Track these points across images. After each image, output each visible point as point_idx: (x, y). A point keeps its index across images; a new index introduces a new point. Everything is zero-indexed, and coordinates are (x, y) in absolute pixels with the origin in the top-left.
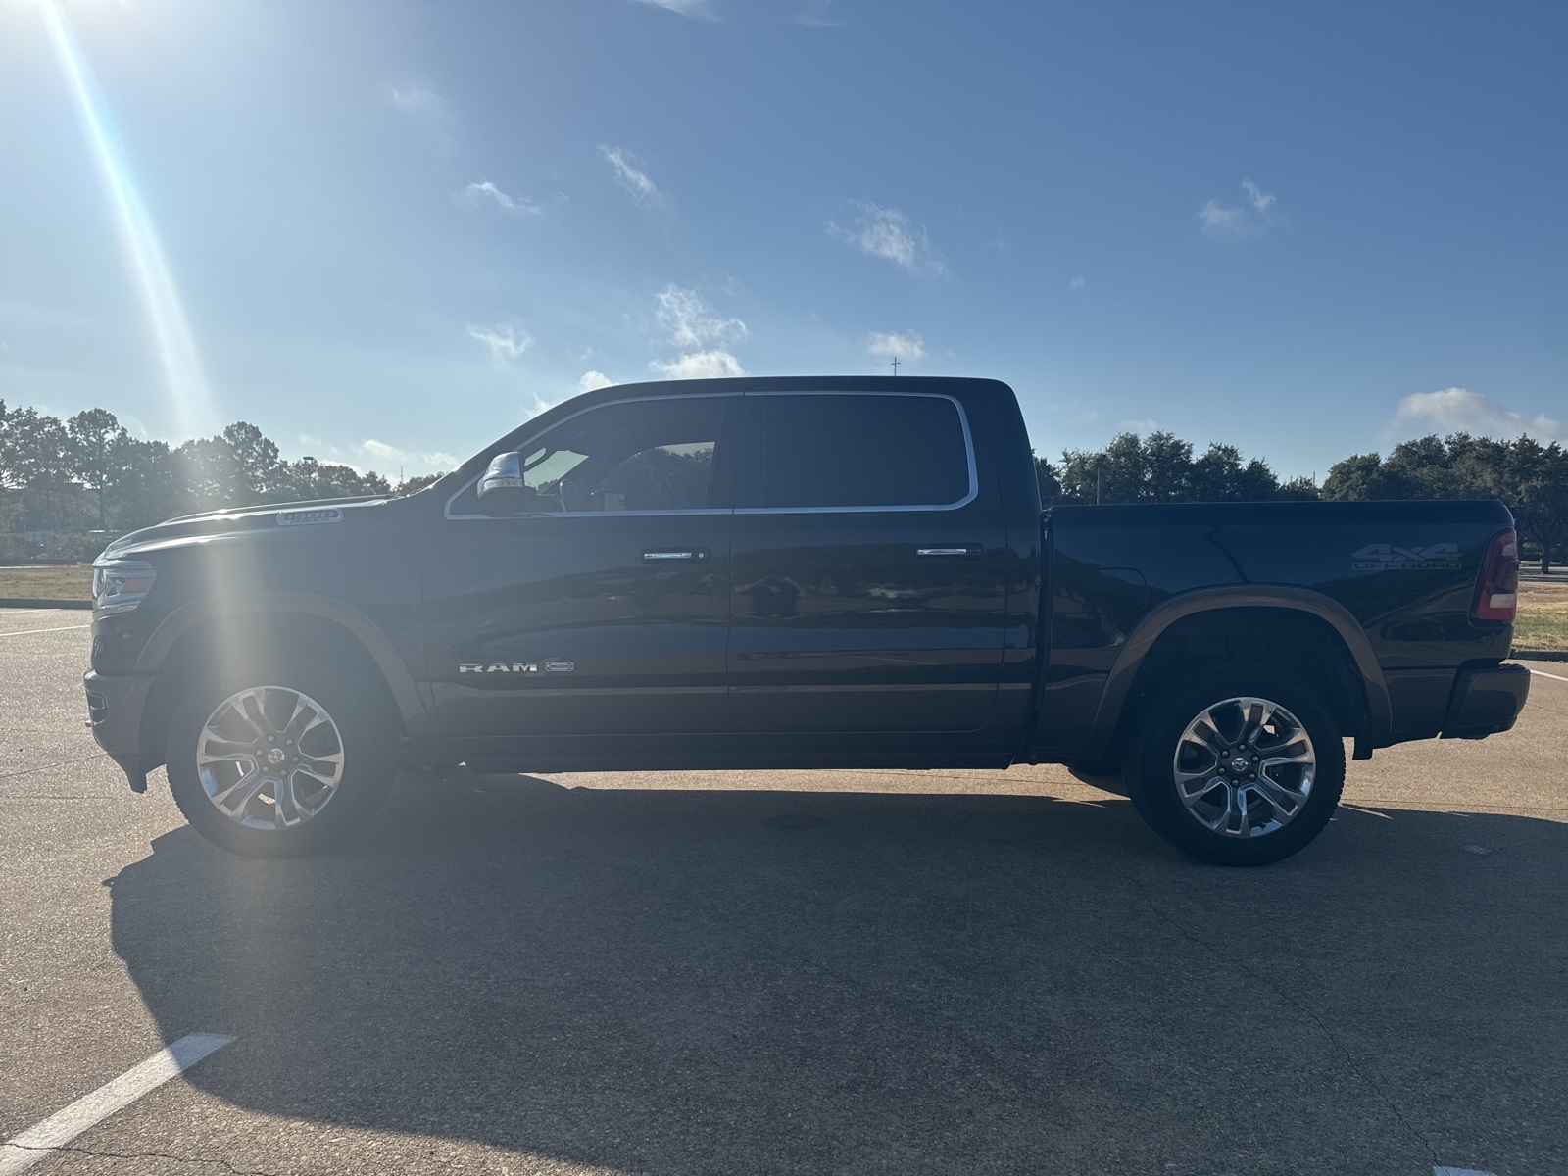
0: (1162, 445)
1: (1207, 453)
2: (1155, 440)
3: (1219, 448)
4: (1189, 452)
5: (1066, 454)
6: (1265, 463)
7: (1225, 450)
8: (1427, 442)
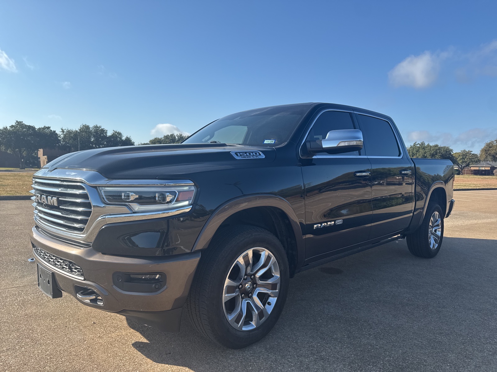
0: (98, 129)
1: (112, 133)
2: (95, 128)
3: (116, 132)
4: (106, 133)
5: (62, 129)
6: (130, 138)
7: (118, 133)
8: (172, 135)
